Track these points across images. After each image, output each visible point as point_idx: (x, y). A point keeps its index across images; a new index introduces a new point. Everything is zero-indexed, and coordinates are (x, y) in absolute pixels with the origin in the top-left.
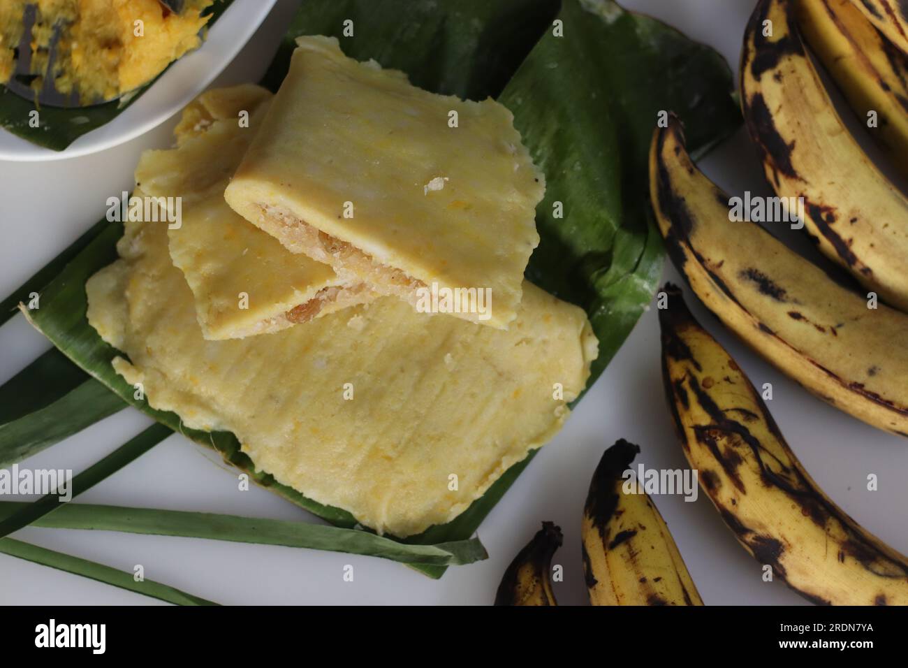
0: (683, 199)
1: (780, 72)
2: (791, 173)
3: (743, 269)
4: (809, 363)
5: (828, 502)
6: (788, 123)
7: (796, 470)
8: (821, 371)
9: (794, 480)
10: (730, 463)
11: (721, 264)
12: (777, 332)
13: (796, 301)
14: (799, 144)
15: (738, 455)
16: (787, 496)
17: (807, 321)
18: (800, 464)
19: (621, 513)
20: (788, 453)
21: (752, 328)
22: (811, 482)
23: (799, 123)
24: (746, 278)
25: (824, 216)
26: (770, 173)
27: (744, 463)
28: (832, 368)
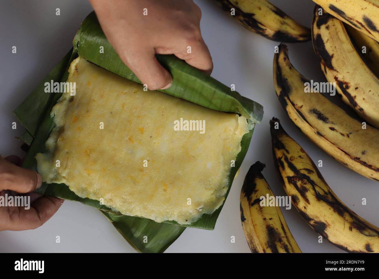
0: (287, 79)
1: (328, 25)
2: (331, 68)
3: (311, 109)
4: (337, 149)
5: (344, 206)
6: (331, 47)
7: (330, 193)
8: (342, 152)
9: (330, 198)
10: (303, 192)
11: (301, 107)
12: (324, 136)
13: (332, 123)
14: (335, 56)
15: (306, 188)
16: (327, 204)
17: (337, 131)
18: (332, 191)
19: (256, 191)
20: (327, 186)
21: (314, 134)
22: (337, 198)
23: (335, 47)
24: (312, 113)
25: (344, 86)
26: (323, 67)
27: (309, 191)
28: (347, 151)
